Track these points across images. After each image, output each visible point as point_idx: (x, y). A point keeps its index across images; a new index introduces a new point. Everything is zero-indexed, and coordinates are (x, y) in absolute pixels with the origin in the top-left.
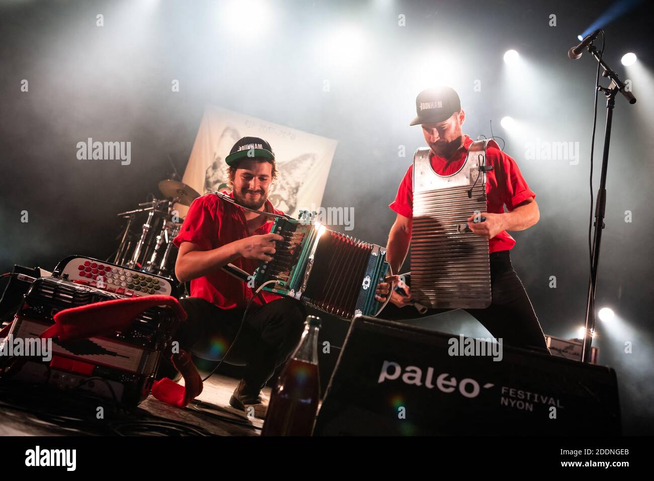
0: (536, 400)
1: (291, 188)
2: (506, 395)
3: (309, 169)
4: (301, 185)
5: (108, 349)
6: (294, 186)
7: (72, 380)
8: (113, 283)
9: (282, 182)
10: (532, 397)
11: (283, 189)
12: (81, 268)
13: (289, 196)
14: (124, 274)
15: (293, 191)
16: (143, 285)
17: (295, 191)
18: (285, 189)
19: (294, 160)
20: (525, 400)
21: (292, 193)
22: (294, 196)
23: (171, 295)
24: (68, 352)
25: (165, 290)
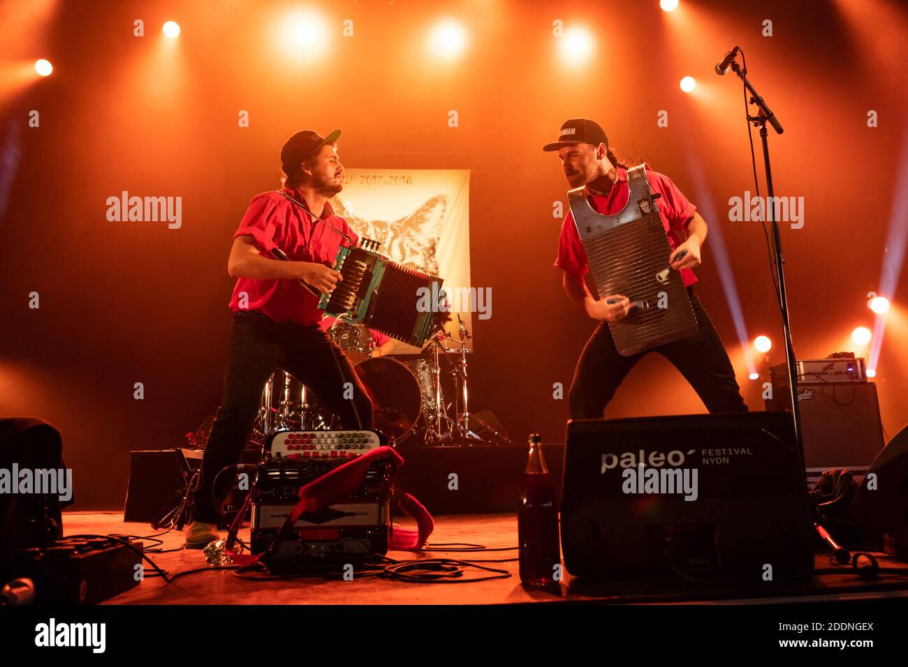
0: (730, 454)
1: (425, 249)
2: (707, 456)
3: (442, 217)
4: (436, 241)
5: (346, 511)
6: (428, 245)
7: (322, 548)
8: (322, 448)
9: (410, 245)
10: (727, 452)
11: (415, 254)
12: (287, 442)
13: (425, 260)
14: (329, 436)
15: (428, 252)
16: (351, 441)
17: (431, 252)
18: (417, 253)
19: (419, 211)
20: (722, 456)
21: (428, 255)
22: (432, 259)
23: (381, 445)
24: (311, 524)
25: (373, 441)
